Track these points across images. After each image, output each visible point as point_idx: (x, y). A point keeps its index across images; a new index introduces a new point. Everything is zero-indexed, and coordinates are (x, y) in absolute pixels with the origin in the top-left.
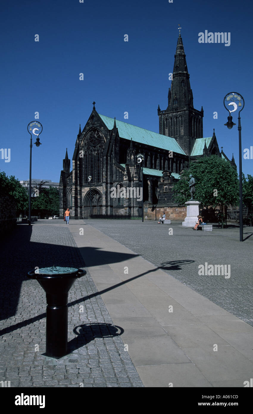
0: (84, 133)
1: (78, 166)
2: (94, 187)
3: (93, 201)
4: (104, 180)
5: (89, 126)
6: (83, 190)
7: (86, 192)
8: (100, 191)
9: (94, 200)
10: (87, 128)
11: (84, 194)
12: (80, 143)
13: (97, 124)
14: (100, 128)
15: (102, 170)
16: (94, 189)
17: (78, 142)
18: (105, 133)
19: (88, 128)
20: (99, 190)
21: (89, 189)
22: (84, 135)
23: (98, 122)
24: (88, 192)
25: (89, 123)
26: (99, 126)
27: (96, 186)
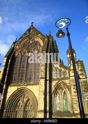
0: (21, 40)
1: (9, 64)
3: (18, 104)
6: (9, 90)
7: (12, 92)
9: (20, 103)
10: (24, 37)
11: (9, 95)
12: (15, 47)
13: (35, 32)
16: (23, 88)
17: (13, 46)
20: (32, 90)
21: (18, 88)
24: (14, 92)
25: (26, 33)
26: (36, 34)
27: (26, 86)
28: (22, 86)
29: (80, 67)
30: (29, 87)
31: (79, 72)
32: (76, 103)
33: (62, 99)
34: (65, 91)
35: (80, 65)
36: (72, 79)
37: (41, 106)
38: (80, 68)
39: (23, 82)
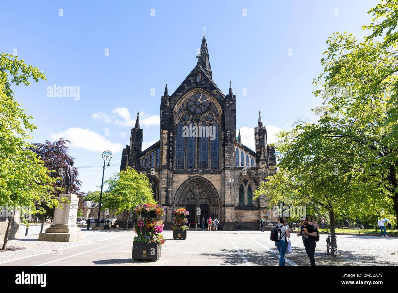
0: (181, 94)
1: (171, 140)
2: (198, 175)
4: (227, 165)
5: (191, 85)
6: (175, 179)
7: (182, 182)
8: (209, 182)
10: (186, 88)
11: (176, 185)
12: (172, 106)
13: (206, 84)
14: (210, 90)
15: (224, 150)
16: (198, 177)
18: (220, 99)
19: (188, 88)
20: (209, 180)
21: (189, 177)
22: (180, 97)
23: (207, 82)
24: (184, 182)
25: (190, 81)
27: (202, 174)
28: (195, 174)
29: (270, 155)
30: (205, 176)
31: (269, 161)
32: (263, 197)
33: (246, 192)
34: (250, 182)
35: (270, 153)
36: (261, 172)
37: (228, 200)
38: (270, 157)
39: (195, 168)
